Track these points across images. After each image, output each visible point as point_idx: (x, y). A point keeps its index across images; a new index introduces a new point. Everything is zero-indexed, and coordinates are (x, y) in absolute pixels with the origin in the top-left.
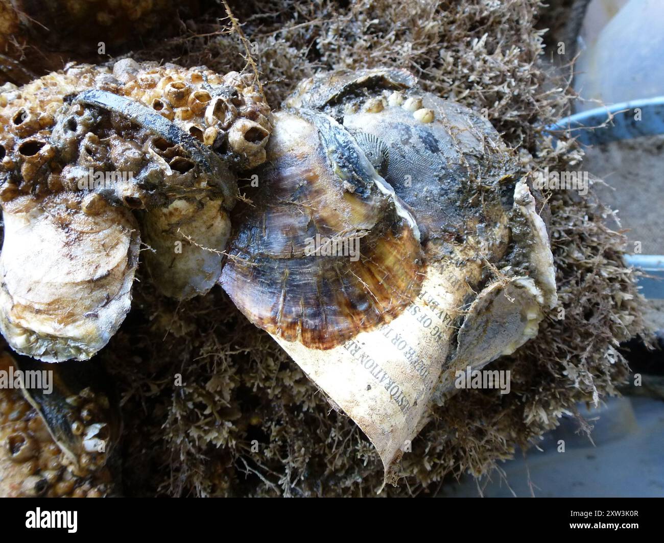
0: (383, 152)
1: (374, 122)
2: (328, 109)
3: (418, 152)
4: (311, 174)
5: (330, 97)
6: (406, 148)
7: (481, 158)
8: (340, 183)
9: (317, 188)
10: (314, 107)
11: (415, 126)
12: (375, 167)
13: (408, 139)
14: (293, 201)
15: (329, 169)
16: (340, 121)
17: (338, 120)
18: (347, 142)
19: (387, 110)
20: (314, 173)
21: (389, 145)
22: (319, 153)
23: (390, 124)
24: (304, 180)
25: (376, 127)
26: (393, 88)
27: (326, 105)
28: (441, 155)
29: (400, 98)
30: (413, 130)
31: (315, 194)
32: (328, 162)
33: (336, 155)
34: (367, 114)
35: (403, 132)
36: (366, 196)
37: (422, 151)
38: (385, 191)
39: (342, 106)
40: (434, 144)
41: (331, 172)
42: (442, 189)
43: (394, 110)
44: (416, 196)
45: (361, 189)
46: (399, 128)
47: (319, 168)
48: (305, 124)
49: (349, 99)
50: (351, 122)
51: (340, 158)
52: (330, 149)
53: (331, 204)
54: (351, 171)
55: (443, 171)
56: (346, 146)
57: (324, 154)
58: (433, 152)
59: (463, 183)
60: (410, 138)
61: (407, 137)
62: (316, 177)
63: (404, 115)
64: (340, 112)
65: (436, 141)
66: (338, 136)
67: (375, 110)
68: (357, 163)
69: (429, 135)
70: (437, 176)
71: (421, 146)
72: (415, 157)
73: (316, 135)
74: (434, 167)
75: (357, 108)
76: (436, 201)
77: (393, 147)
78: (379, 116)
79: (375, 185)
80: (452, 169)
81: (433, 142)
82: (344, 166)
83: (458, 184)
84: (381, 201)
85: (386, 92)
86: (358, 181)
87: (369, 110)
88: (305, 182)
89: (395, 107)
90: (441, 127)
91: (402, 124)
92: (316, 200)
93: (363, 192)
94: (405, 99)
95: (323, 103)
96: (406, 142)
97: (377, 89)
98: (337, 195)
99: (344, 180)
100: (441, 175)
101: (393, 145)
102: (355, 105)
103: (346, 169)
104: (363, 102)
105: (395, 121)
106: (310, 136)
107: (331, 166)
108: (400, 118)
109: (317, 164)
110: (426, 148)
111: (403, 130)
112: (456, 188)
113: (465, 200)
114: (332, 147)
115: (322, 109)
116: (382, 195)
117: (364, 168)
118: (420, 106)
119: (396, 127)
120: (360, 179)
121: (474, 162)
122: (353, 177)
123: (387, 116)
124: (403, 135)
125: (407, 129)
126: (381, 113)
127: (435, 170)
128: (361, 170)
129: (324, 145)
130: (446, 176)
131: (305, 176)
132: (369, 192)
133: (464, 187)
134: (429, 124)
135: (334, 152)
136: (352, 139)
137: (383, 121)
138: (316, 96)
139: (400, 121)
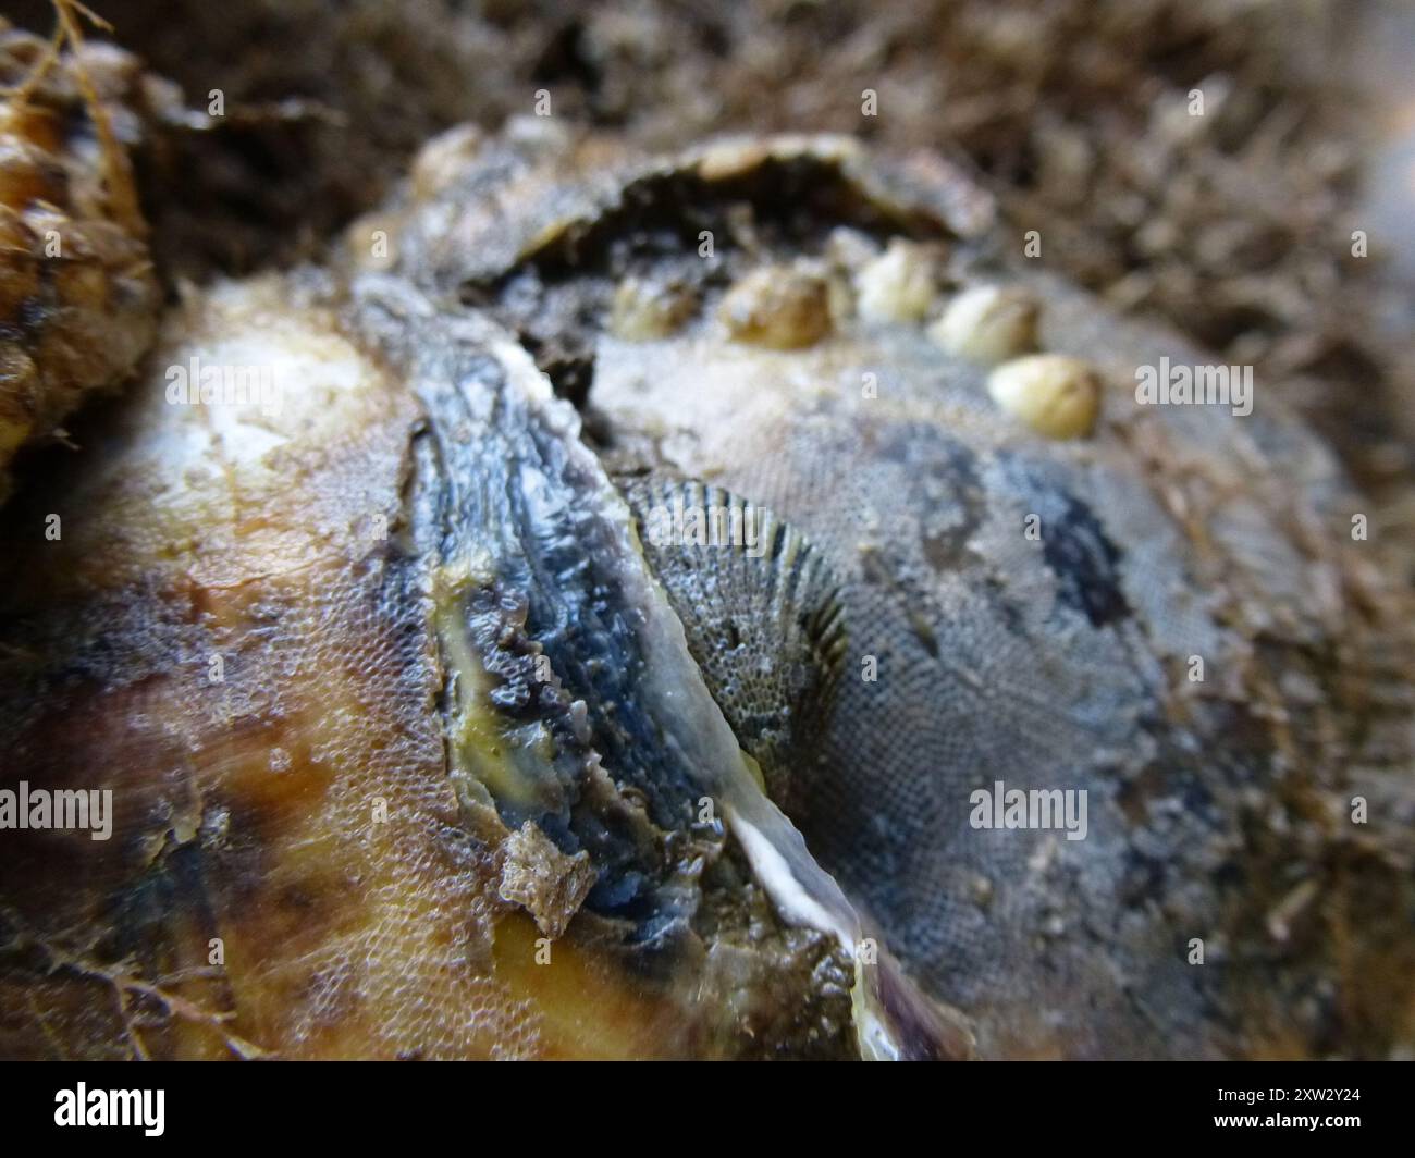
0: (814, 624)
1: (769, 405)
2: (522, 299)
3: (1012, 615)
4: (278, 759)
5: (548, 227)
6: (949, 589)
7: (1321, 659)
8: (488, 842)
9: (300, 872)
10: (442, 275)
11: (1004, 454)
12: (746, 733)
13: (962, 534)
14: (106, 955)
15: (422, 720)
16: (573, 380)
17: (556, 374)
18: (581, 531)
19: (849, 340)
20: (303, 756)
21: (845, 561)
22: (374, 597)
23: (865, 426)
24: (214, 800)
25: (780, 435)
26: (883, 228)
27: (516, 271)
28: (1133, 637)
29: (920, 287)
30: (993, 477)
31: (279, 922)
32: (426, 669)
33: (486, 621)
34: (737, 351)
35: (935, 488)
36: (661, 930)
37: (1041, 608)
38: (796, 901)
39: (600, 290)
40: (1103, 569)
41: (429, 752)
42: (1135, 858)
43: (887, 347)
44: (984, 908)
45: (633, 881)
46: (916, 454)
47: (343, 715)
48: (348, 372)
49: (647, 258)
50: (641, 386)
51: (514, 648)
52: (457, 572)
53: (386, 1007)
54: (578, 750)
55: (1148, 747)
56: (568, 557)
57: (409, 599)
58: (1097, 618)
59: (1251, 821)
60: (971, 526)
61: (954, 517)
62: (311, 780)
63: (944, 384)
64: (587, 318)
65: (1113, 553)
66: (532, 480)
67: (782, 330)
68: (628, 686)
69: (1079, 513)
70: (1109, 772)
71: (1034, 581)
72: (997, 651)
73: (388, 461)
74: (1094, 714)
75: (683, 317)
76: (1093, 937)
77: (870, 578)
78: (801, 373)
79: (736, 852)
80: (1193, 728)
81: (1099, 558)
82: (530, 709)
83: (1219, 827)
84: (764, 981)
85: (847, 242)
86: (617, 821)
87: (751, 332)
88: (220, 820)
89: (893, 328)
90: (1128, 463)
91: (932, 434)
92: (277, 970)
93: (643, 908)
94: (947, 289)
95: (500, 258)
96: (948, 552)
97: (801, 222)
98: (443, 938)
99: (512, 819)
100: (1134, 767)
101: (877, 567)
102: (676, 290)
103: (538, 733)
104: (720, 281)
105: (891, 412)
106: (351, 457)
107: (441, 701)
108: (921, 394)
109: (333, 680)
110: (1063, 597)
111: (938, 472)
112: (1213, 849)
113: (1251, 924)
114: (474, 560)
115: (487, 291)
116: (778, 923)
117: (672, 724)
118: (1027, 341)
119: (896, 452)
120: (635, 809)
121: (1300, 686)
122: (585, 791)
123: (848, 376)
124: (933, 505)
125: (961, 468)
126: (815, 359)
127: (1100, 734)
128: (648, 740)
129: (424, 536)
130: (1160, 777)
131: (228, 766)
132: (683, 897)
133: (1252, 847)
134: (1077, 450)
135: (481, 595)
136: (616, 512)
137: (825, 405)
138: (476, 222)
139: (923, 411)
